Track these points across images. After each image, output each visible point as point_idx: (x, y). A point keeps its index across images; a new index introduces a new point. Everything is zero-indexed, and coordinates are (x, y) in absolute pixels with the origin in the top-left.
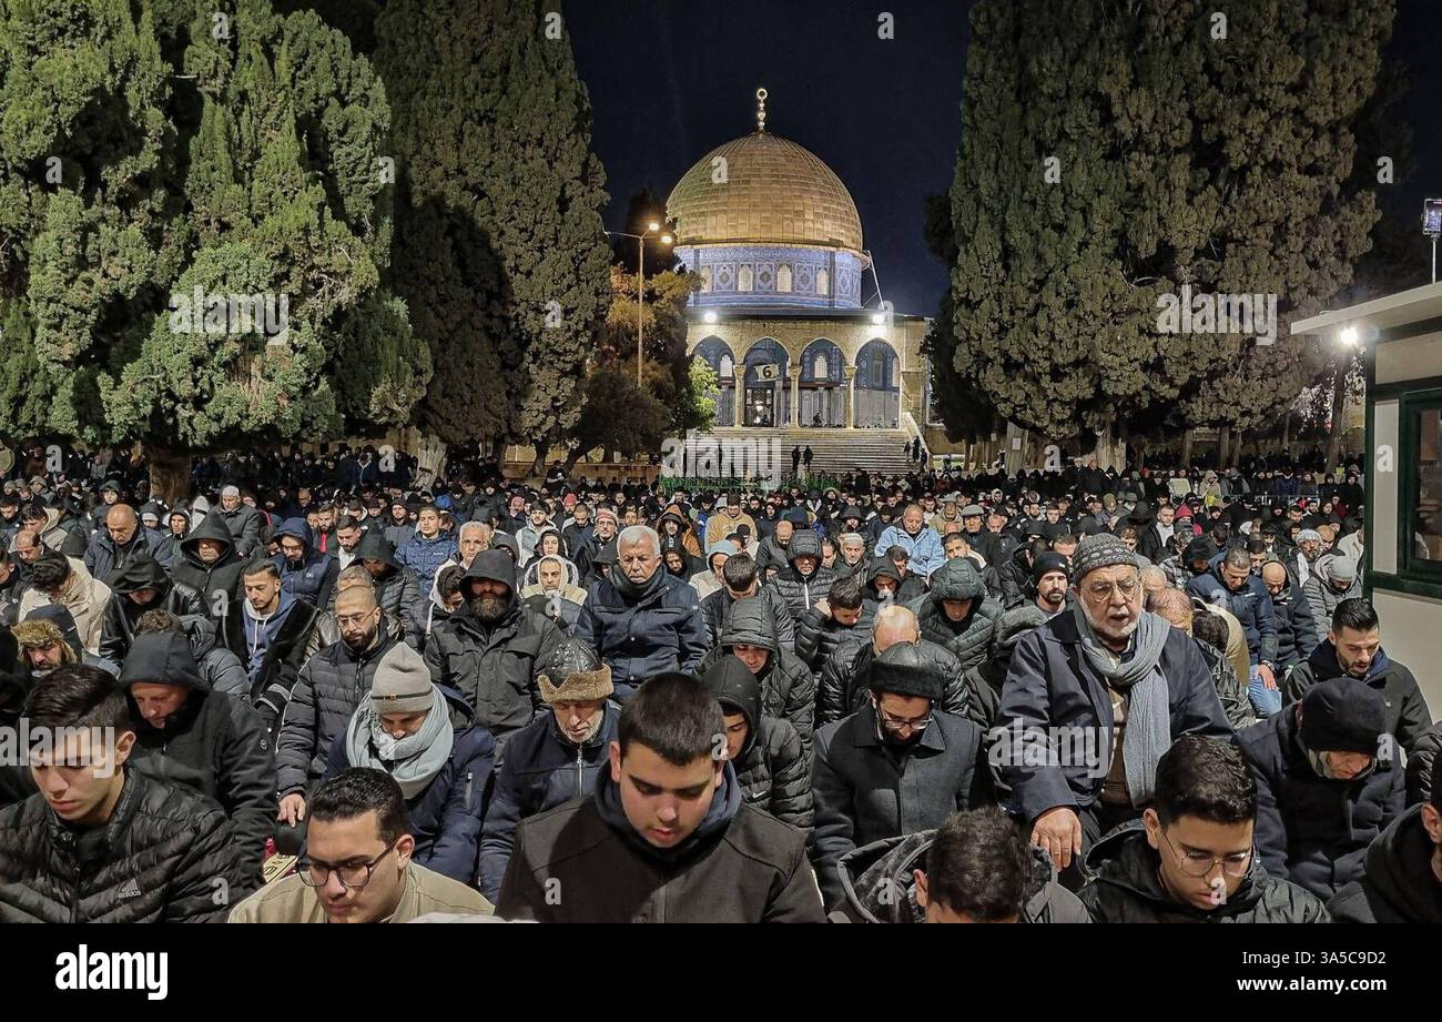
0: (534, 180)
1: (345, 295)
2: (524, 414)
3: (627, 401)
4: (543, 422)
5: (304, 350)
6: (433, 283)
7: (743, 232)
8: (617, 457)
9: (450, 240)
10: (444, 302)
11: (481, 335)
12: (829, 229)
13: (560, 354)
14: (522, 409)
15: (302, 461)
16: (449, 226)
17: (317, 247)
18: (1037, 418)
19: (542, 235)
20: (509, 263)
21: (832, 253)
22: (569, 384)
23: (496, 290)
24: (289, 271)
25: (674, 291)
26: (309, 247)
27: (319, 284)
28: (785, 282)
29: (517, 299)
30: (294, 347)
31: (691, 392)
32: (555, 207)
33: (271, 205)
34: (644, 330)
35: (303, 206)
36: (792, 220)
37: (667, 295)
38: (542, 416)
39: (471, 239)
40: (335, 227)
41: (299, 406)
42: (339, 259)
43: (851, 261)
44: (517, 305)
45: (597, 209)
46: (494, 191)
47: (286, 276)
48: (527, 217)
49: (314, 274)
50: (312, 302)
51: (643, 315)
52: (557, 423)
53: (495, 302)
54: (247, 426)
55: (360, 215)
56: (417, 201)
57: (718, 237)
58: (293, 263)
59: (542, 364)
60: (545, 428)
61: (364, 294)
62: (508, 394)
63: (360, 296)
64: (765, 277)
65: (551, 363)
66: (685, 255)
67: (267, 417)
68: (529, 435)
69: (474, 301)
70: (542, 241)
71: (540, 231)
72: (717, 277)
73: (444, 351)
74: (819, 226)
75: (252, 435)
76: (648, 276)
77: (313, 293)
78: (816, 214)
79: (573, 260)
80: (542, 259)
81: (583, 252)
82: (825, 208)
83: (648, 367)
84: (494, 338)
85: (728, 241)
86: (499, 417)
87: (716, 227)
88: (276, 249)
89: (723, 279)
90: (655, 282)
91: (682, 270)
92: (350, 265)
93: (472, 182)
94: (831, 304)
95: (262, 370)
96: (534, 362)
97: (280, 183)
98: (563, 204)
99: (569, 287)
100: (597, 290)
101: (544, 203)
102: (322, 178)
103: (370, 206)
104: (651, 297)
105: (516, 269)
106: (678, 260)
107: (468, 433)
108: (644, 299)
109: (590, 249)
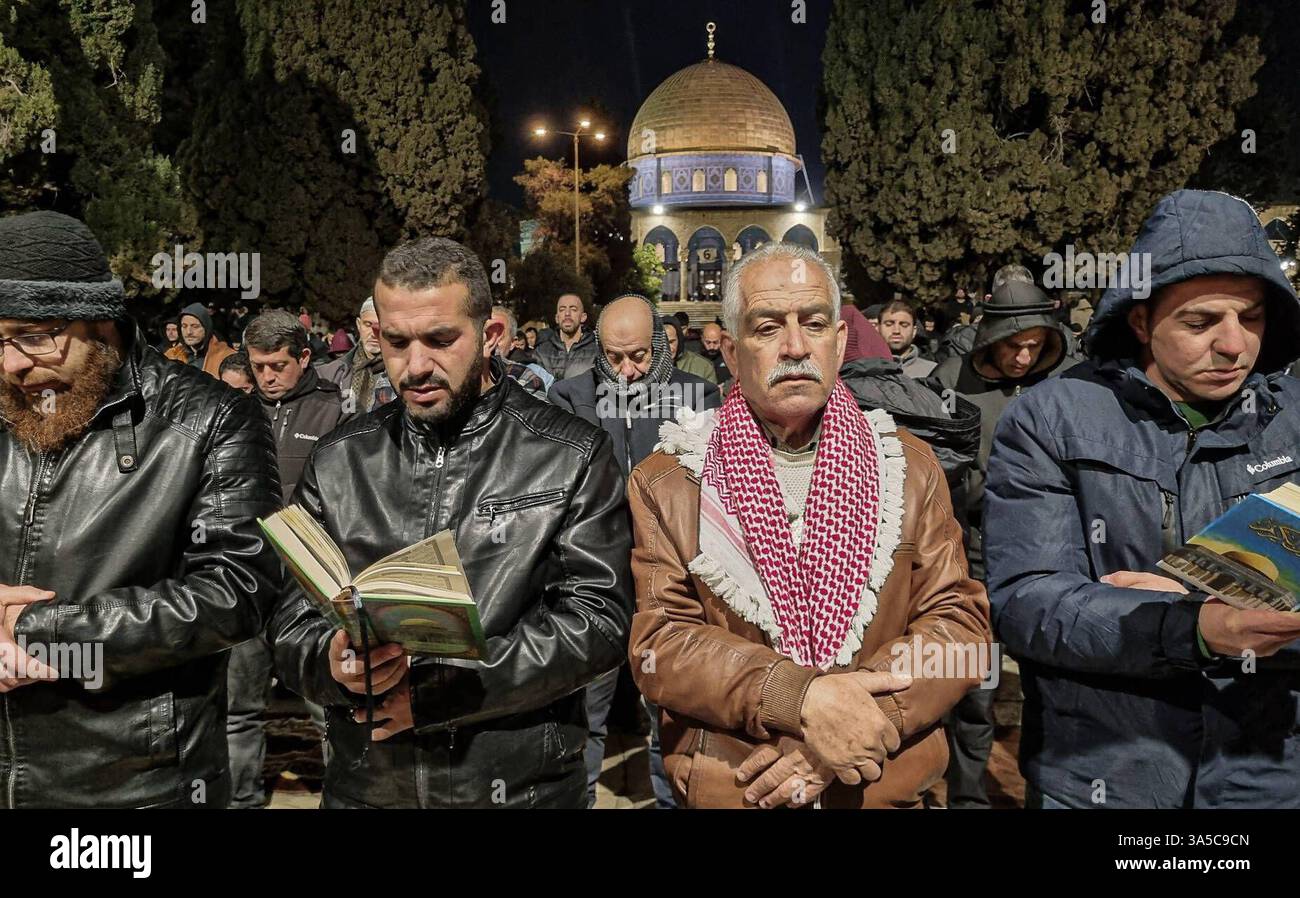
7: (696, 143)
11: (354, 210)
12: (767, 138)
16: (314, 101)
18: (907, 280)
19: (402, 108)
20: (373, 136)
21: (770, 158)
25: (607, 182)
28: (731, 182)
31: (637, 271)
32: (418, 78)
34: (581, 216)
36: (736, 132)
37: (602, 186)
43: (786, 164)
44: (384, 180)
45: (466, 82)
51: (581, 204)
56: (280, 76)
57: (676, 147)
64: (715, 179)
70: (405, 113)
71: (401, 103)
72: (676, 179)
74: (758, 135)
76: (586, 167)
78: (756, 126)
79: (438, 132)
80: (406, 132)
81: (449, 124)
82: (764, 121)
85: (684, 150)
87: (675, 138)
89: (682, 180)
93: (333, 55)
94: (770, 200)
98: (429, 77)
101: (405, 73)
104: (588, 188)
105: (380, 143)
108: (581, 190)
109: (457, 122)
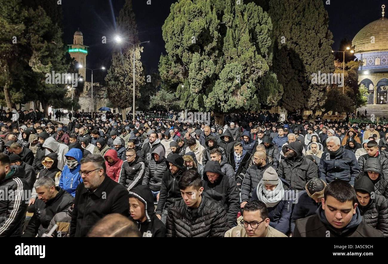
0: (312, 39)
1: (261, 73)
2: (309, 102)
3: (339, 98)
4: (314, 104)
5: (250, 88)
6: (283, 69)
7: (377, 48)
8: (336, 113)
9: (288, 57)
10: (287, 73)
11: (297, 81)
13: (319, 86)
14: (308, 101)
15: (250, 115)
16: (288, 53)
17: (254, 62)
19: (314, 54)
20: (305, 62)
22: (322, 94)
23: (301, 69)
24: (247, 68)
25: (354, 66)
26: (252, 62)
27: (254, 71)
29: (307, 72)
30: (248, 87)
31: (360, 95)
32: (318, 46)
33: (243, 52)
34: (345, 78)
35: (250, 51)
37: (352, 68)
38: (314, 103)
39: (294, 56)
40: (258, 56)
41: (249, 102)
42: (259, 65)
44: (307, 73)
45: (330, 45)
46: (300, 43)
47: (246, 69)
48: (310, 49)
49: (253, 69)
50: (252, 76)
51: (345, 74)
52: (318, 104)
53: (301, 73)
54: (237, 107)
55: (265, 53)
56: (280, 47)
57: (368, 50)
58: (248, 66)
59: (314, 89)
60: (315, 106)
61: (265, 73)
62: (304, 97)
63: (264, 73)
65: (317, 88)
66: (358, 56)
67: (241, 105)
68: (310, 108)
69: (295, 73)
72: (368, 61)
73: (287, 86)
75: (238, 109)
76: (346, 62)
77: (253, 73)
79: (323, 60)
80: (314, 60)
81: (326, 57)
83: (346, 88)
84: (300, 82)
85: (372, 51)
86: (302, 103)
87: (368, 47)
88: (244, 63)
89: (371, 61)
90: (348, 64)
91: (357, 60)
92: (262, 66)
93: (294, 41)
95: (240, 93)
96: (311, 88)
97: (245, 47)
98: (320, 45)
99: (322, 67)
100: (330, 68)
101: (315, 45)
102: (255, 44)
103: (267, 50)
104: (347, 68)
105: (307, 63)
106: (355, 57)
107: (293, 108)
108: (345, 69)
109: (328, 57)
